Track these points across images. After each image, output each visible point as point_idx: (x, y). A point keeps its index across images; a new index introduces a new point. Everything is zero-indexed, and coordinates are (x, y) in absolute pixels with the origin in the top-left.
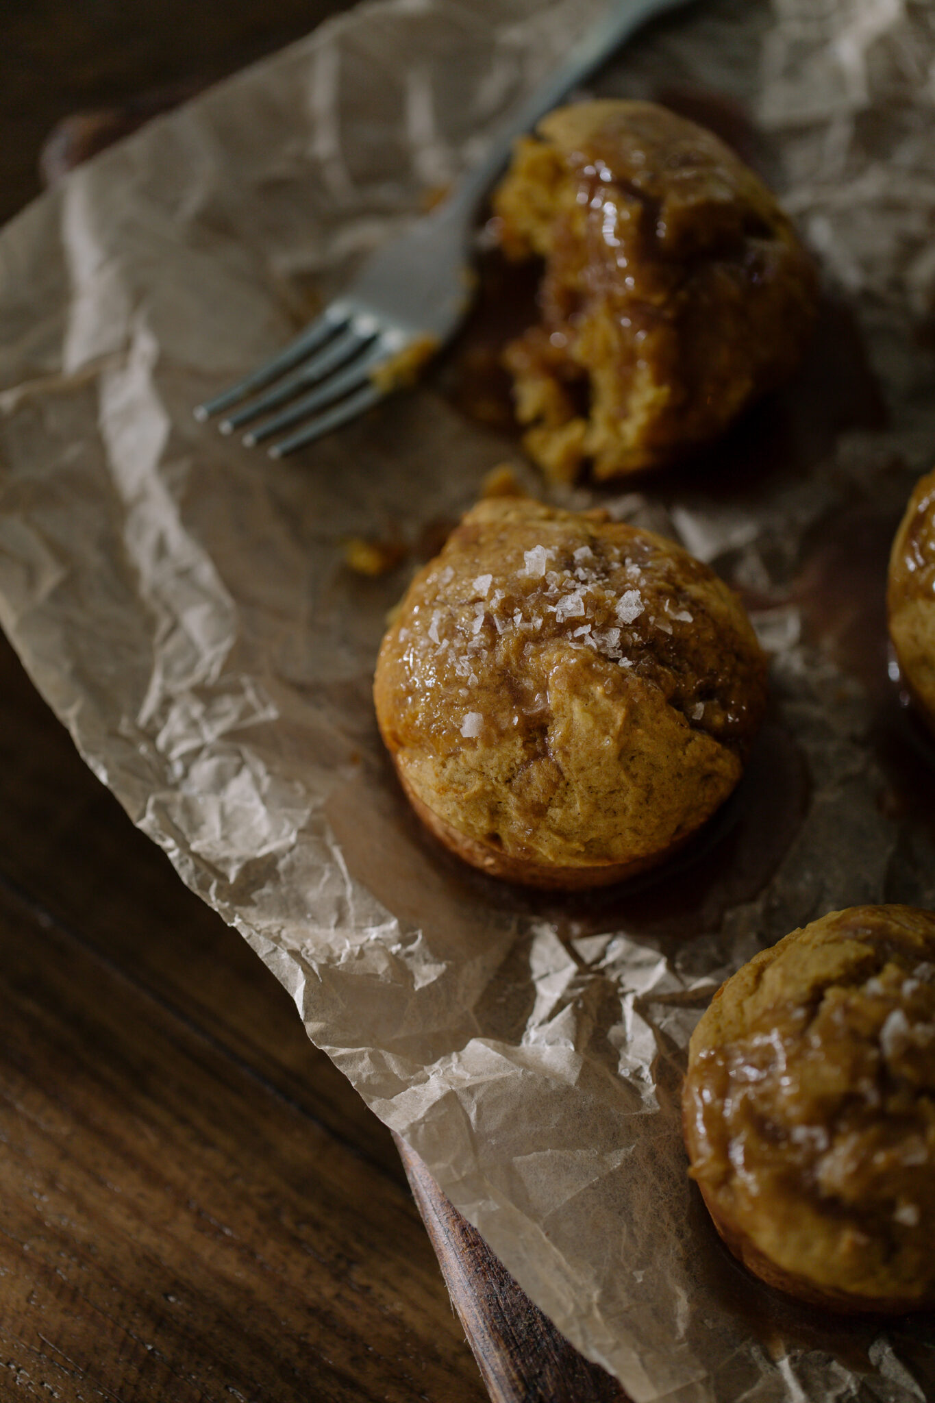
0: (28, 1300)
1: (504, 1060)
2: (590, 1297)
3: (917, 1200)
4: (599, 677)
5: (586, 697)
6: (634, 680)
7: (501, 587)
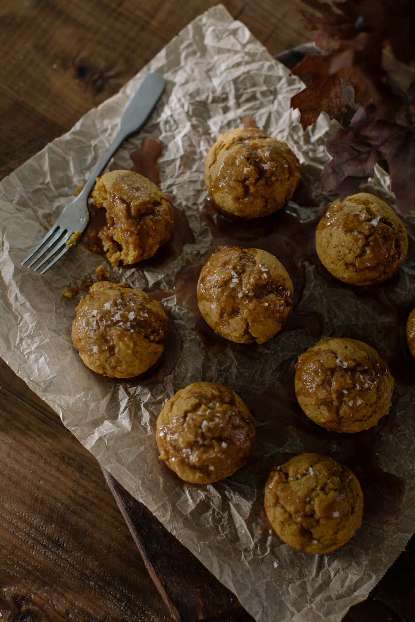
0: (6, 486)
1: (113, 426)
2: (139, 483)
3: (214, 464)
4: (125, 336)
5: (123, 341)
6: (135, 335)
7: (99, 313)
